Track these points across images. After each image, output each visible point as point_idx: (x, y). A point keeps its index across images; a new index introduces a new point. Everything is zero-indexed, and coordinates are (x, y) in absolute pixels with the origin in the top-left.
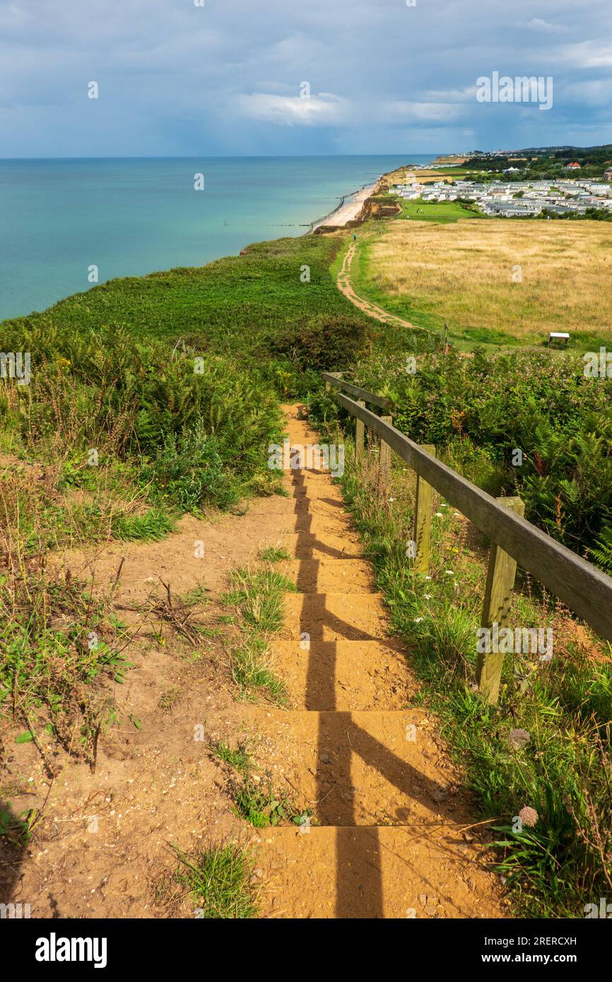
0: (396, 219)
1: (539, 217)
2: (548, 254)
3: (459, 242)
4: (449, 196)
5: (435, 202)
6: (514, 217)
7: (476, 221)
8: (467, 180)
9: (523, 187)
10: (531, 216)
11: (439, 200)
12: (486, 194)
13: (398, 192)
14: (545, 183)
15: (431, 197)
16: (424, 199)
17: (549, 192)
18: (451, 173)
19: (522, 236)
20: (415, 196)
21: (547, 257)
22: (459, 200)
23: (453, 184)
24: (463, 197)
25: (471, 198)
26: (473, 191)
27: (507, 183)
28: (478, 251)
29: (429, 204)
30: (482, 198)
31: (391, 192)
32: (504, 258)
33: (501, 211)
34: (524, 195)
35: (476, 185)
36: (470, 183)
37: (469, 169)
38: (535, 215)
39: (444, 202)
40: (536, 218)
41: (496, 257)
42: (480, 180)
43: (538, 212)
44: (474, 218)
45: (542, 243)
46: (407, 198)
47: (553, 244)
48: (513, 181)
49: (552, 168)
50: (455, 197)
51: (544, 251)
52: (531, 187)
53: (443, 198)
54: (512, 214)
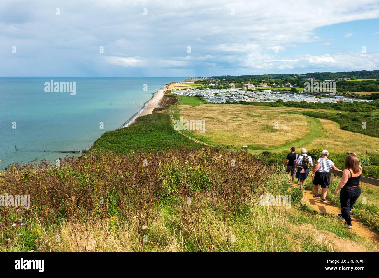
0: (179, 104)
1: (225, 103)
2: (233, 119)
3: (205, 115)
4: (193, 94)
5: (188, 96)
6: (218, 103)
7: (206, 105)
8: (198, 88)
9: (217, 91)
10: (223, 103)
11: (190, 96)
12: (205, 94)
13: (175, 93)
14: (224, 90)
15: (187, 95)
16: (184, 95)
17: (226, 93)
18: (191, 85)
19: (223, 112)
20: (181, 94)
21: (233, 120)
22: (196, 96)
23: (193, 90)
24: (198, 95)
25: (201, 95)
26: (200, 92)
27: (211, 90)
28: (212, 118)
29: (186, 97)
30: (204, 95)
31: (172, 93)
32: (221, 121)
33: (212, 101)
34: (218, 94)
35: (202, 90)
36: (199, 89)
37: (197, 84)
38: (224, 103)
39: (192, 97)
40: (224, 104)
41: (218, 120)
42: (202, 88)
43: (225, 101)
44: (205, 104)
45: (230, 114)
46: (178, 95)
47: (233, 115)
48: (213, 89)
49: (225, 84)
50: (195, 95)
51: (231, 118)
52: (219, 91)
53: (191, 95)
54: (217, 102)
